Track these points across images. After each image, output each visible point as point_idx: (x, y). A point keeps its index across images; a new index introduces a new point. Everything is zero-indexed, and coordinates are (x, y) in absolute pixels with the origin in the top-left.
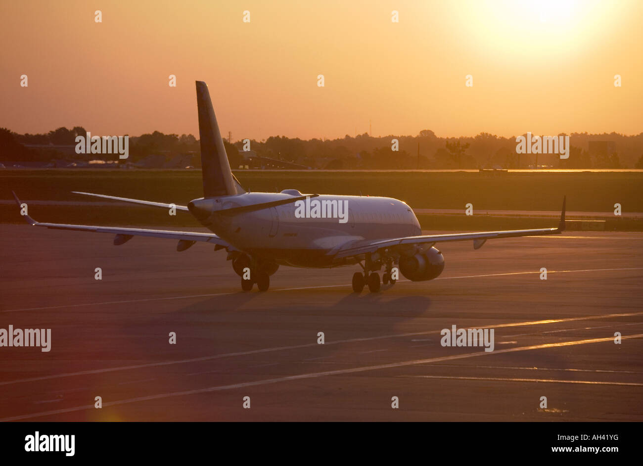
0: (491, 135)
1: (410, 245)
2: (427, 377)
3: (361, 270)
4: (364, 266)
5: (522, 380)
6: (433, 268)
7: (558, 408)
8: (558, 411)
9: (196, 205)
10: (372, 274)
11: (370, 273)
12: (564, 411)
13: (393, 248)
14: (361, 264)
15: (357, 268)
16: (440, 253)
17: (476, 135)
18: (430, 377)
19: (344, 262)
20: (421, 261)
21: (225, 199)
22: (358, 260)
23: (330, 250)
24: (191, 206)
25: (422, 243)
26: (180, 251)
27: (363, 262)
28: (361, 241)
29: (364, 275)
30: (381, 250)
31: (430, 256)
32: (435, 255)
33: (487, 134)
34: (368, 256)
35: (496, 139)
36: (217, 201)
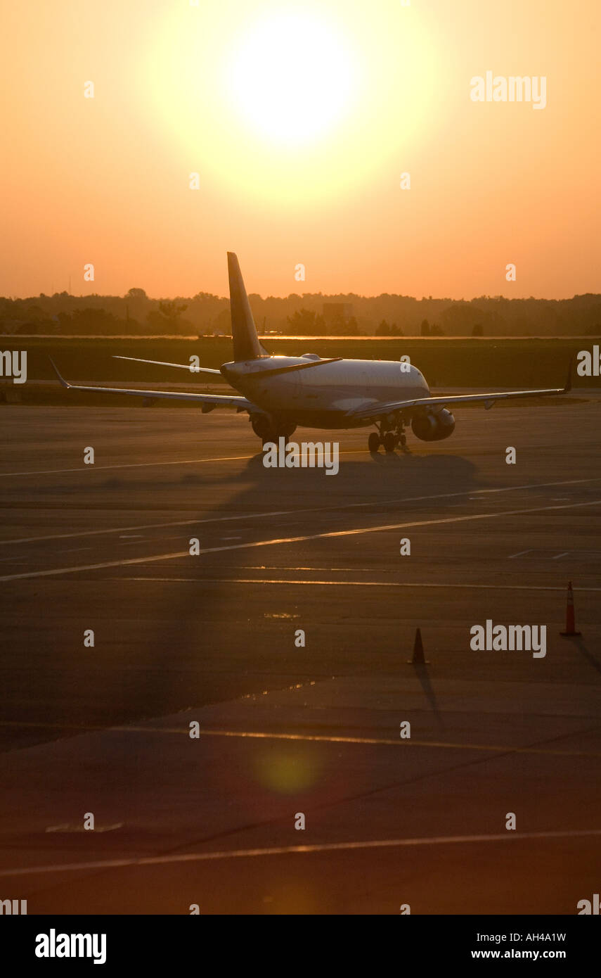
0: (211, 295)
1: (423, 406)
2: (139, 579)
3: (377, 431)
4: (379, 425)
5: (248, 581)
6: (444, 429)
7: (288, 613)
8: (288, 616)
9: (228, 368)
10: (386, 435)
11: (385, 432)
12: (295, 616)
13: (407, 409)
14: (376, 425)
15: (373, 429)
16: (451, 414)
17: (194, 295)
18: (142, 579)
19: (360, 424)
20: (433, 422)
21: (253, 363)
22: (372, 422)
23: (347, 412)
24: (223, 369)
25: (435, 404)
26: (206, 412)
27: (379, 423)
28: (376, 403)
29: (379, 435)
30: (396, 411)
31: (441, 418)
32: (447, 416)
33: (207, 294)
34: (383, 417)
35: (218, 300)
36: (246, 365)
